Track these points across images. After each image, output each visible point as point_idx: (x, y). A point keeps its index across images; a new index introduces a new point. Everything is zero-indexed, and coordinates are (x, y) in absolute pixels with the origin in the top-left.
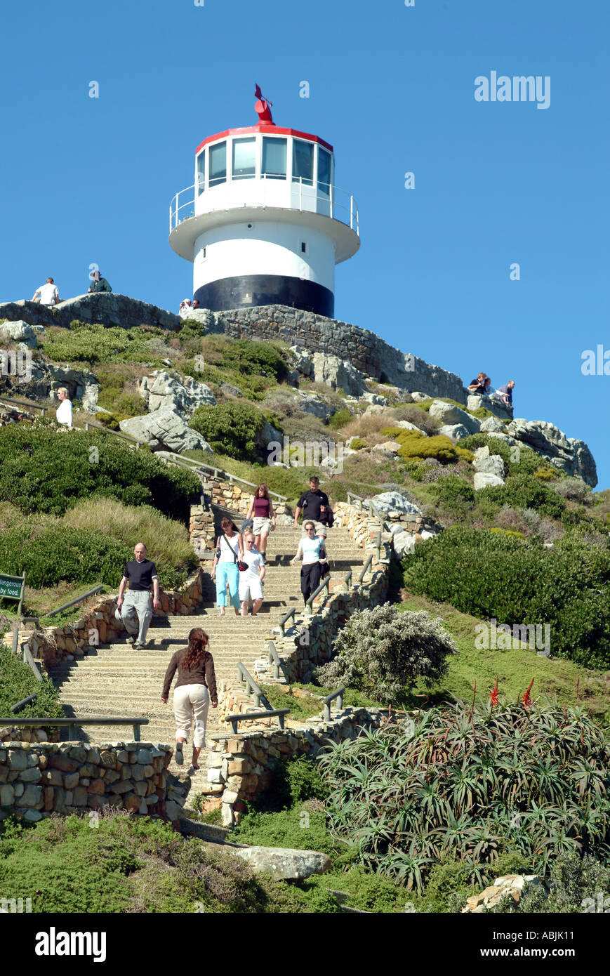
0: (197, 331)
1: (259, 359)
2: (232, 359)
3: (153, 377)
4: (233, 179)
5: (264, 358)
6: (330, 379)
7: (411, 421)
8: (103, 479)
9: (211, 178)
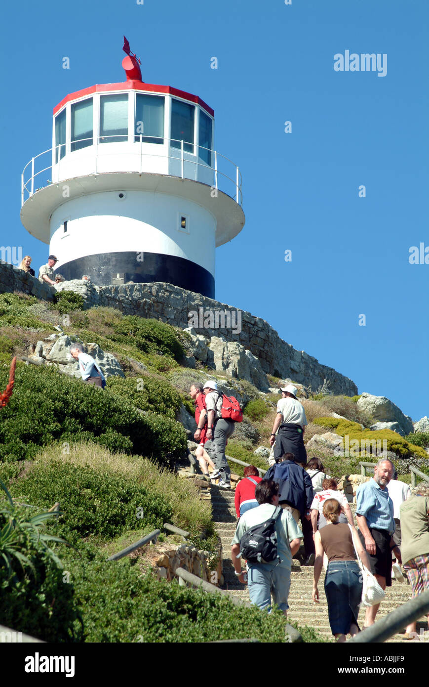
0: (75, 305)
1: (154, 338)
2: (126, 334)
3: (50, 341)
4: (101, 141)
5: (160, 337)
6: (231, 368)
7: (342, 413)
8: (70, 423)
9: (73, 139)
